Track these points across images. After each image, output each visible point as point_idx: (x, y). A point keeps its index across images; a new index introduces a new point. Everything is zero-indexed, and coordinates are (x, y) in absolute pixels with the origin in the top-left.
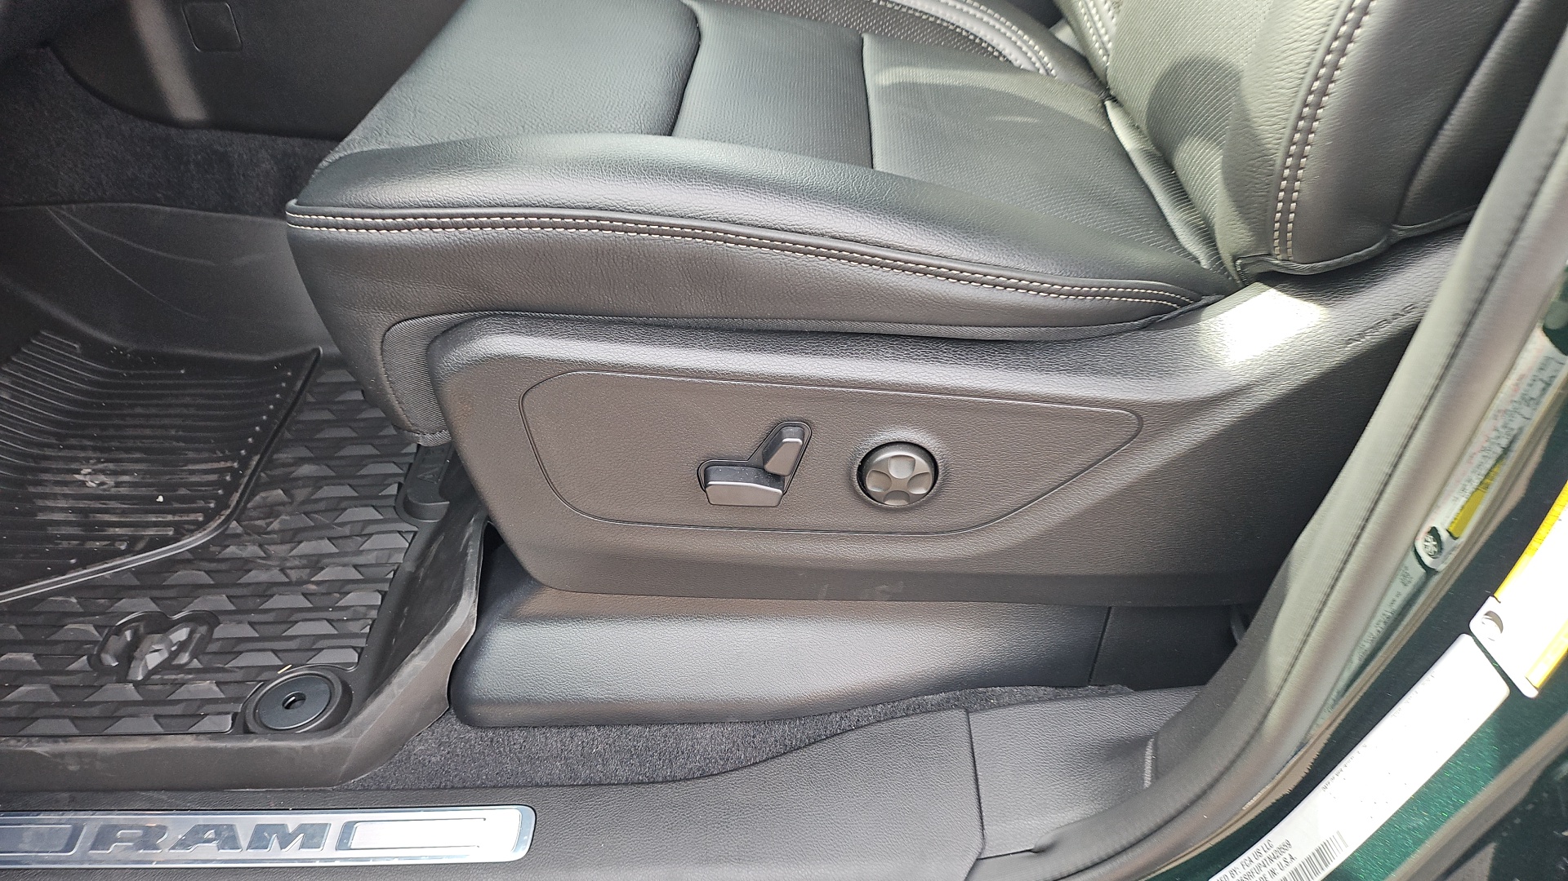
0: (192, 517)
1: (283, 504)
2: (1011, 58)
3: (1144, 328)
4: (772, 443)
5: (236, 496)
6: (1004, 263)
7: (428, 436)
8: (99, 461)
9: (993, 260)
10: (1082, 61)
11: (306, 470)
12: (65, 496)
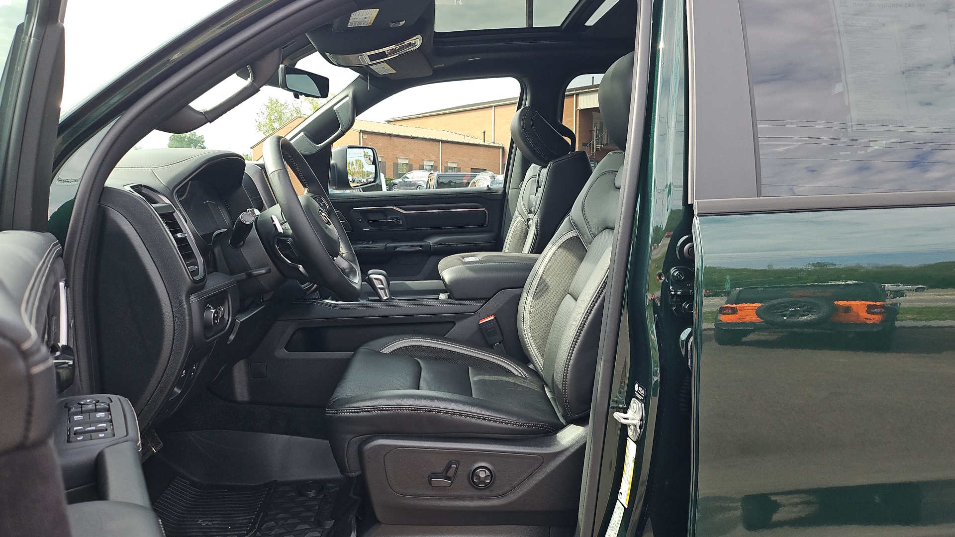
0: (243, 532)
1: (274, 526)
2: (514, 373)
3: (543, 436)
4: (448, 467)
5: (257, 525)
6: (504, 417)
7: (353, 473)
8: (204, 518)
9: (502, 417)
10: (535, 373)
11: (281, 515)
12: (196, 528)
